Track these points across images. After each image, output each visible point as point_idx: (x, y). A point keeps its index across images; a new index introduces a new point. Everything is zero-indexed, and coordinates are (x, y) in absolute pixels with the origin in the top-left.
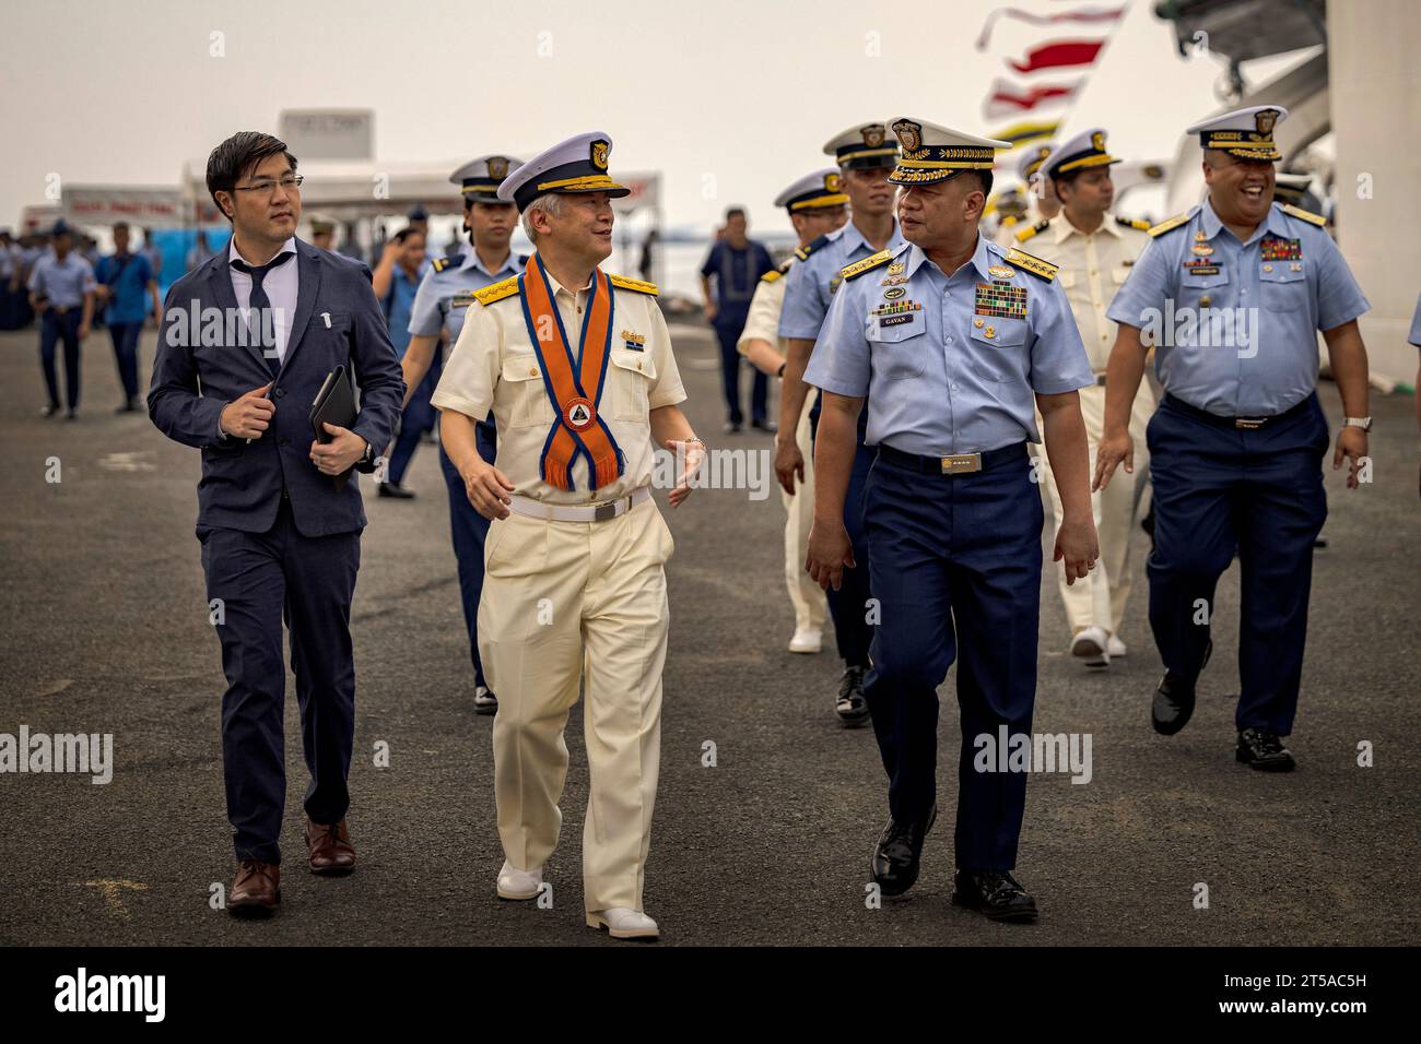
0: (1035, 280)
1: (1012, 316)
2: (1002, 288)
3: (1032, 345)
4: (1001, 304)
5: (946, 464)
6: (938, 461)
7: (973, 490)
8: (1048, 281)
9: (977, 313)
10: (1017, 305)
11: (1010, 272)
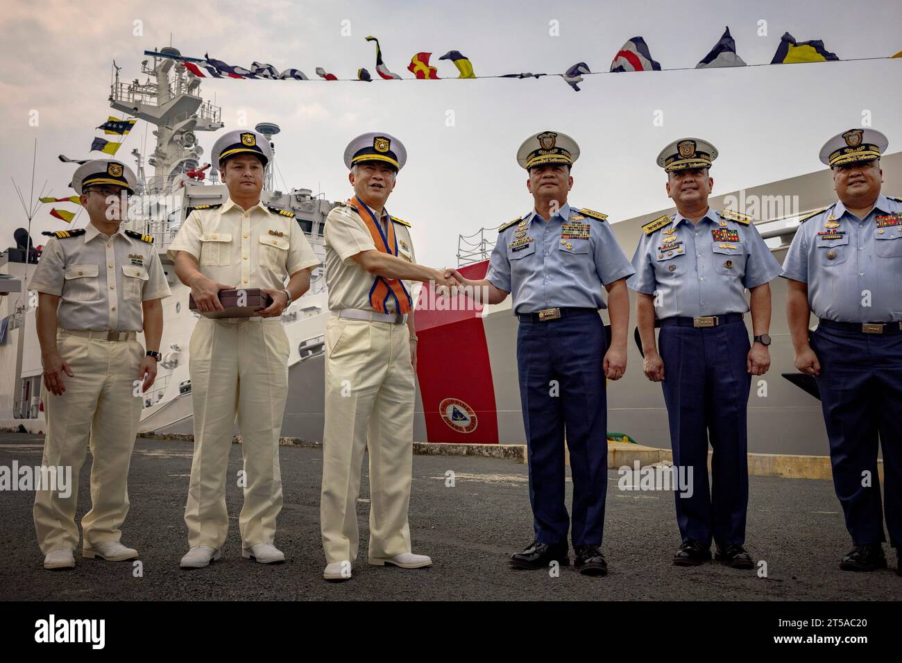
0: (595, 221)
1: (581, 238)
2: (576, 225)
3: (594, 253)
4: (576, 232)
5: (541, 315)
6: (537, 315)
7: (559, 329)
8: (602, 221)
9: (562, 238)
10: (585, 233)
11: (582, 218)
